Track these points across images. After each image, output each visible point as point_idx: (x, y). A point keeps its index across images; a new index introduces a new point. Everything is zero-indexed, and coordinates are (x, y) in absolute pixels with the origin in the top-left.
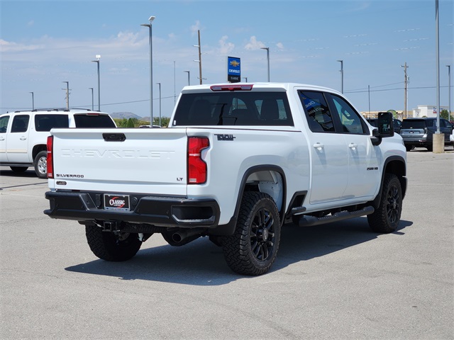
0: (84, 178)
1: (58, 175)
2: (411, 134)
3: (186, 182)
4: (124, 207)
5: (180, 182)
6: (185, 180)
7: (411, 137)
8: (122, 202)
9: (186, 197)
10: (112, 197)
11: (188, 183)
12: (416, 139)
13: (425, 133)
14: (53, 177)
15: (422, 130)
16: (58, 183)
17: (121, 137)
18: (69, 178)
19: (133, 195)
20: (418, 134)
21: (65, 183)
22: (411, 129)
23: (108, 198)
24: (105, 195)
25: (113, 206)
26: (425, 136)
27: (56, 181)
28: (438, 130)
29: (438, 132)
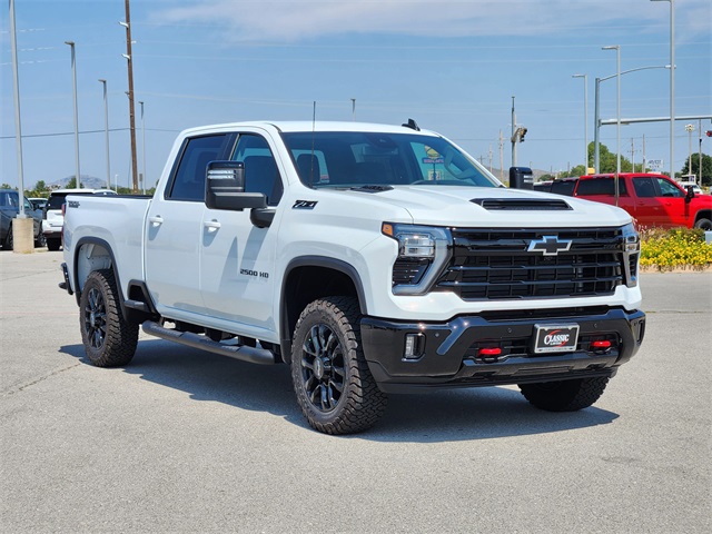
28: (22, 212)
29: (22, 214)
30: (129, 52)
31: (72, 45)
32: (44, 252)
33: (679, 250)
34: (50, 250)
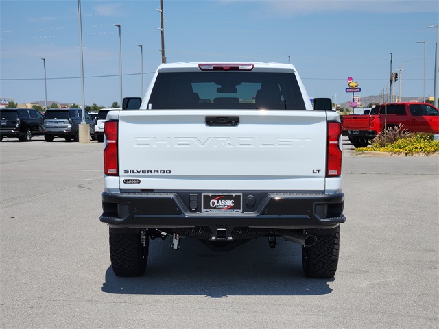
0: (171, 174)
1: (126, 171)
2: (56, 124)
3: (324, 175)
4: (232, 208)
5: (317, 174)
6: (323, 172)
7: (56, 127)
8: (230, 203)
9: (323, 192)
10: (213, 197)
11: (327, 175)
12: (60, 130)
13: (69, 123)
14: (117, 174)
15: (67, 120)
16: (125, 181)
17: (233, 122)
18: (147, 174)
19: (246, 193)
20: (63, 125)
21: (139, 182)
22: (56, 119)
23: (208, 199)
24: (204, 194)
25: (215, 208)
26: (70, 126)
27: (122, 179)
28: (84, 121)
29: (84, 122)
30: (162, 27)
31: (119, 26)
32: (96, 143)
33: (417, 145)
34: (99, 141)
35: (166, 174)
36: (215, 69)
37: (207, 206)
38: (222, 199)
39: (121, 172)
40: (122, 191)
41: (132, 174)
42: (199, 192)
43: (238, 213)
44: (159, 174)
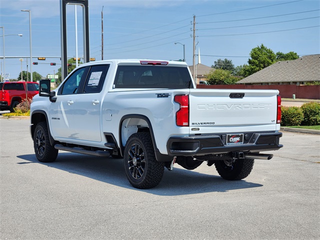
0: (215, 124)
1: (193, 124)
8: (238, 139)
10: (232, 136)
14: (188, 126)
16: (192, 129)
21: (199, 129)
24: (227, 135)
25: (232, 142)
27: (191, 128)
35: (212, 124)
36: (149, 64)
37: (229, 142)
38: (235, 137)
39: (190, 124)
40: (190, 135)
41: (196, 125)
42: (225, 134)
43: (242, 144)
44: (209, 125)
